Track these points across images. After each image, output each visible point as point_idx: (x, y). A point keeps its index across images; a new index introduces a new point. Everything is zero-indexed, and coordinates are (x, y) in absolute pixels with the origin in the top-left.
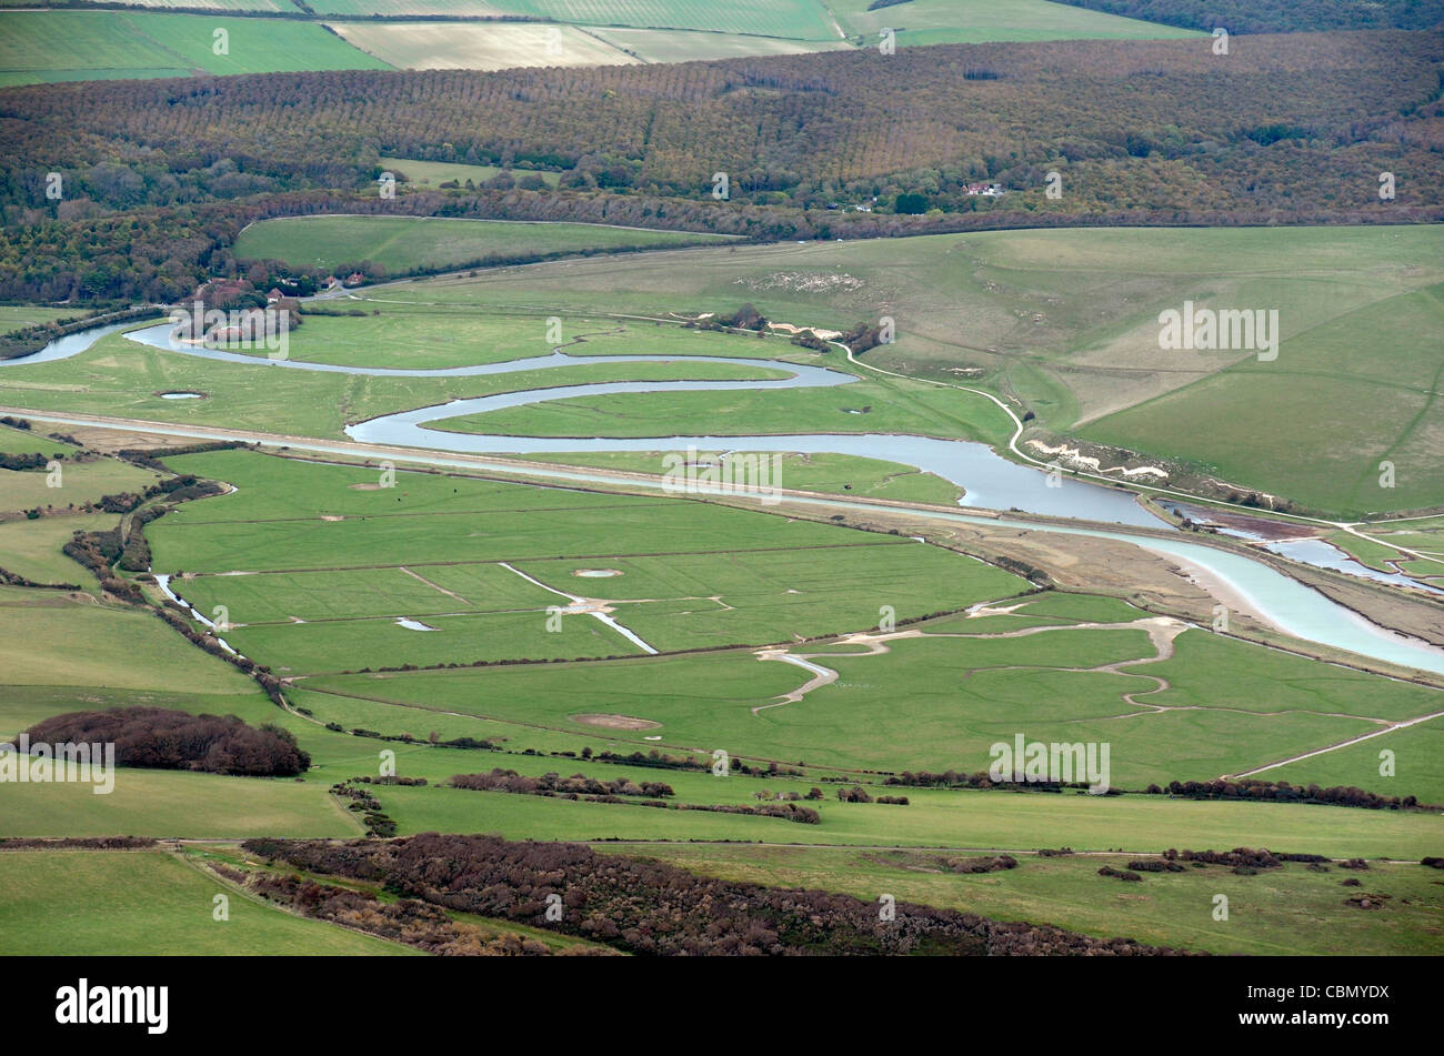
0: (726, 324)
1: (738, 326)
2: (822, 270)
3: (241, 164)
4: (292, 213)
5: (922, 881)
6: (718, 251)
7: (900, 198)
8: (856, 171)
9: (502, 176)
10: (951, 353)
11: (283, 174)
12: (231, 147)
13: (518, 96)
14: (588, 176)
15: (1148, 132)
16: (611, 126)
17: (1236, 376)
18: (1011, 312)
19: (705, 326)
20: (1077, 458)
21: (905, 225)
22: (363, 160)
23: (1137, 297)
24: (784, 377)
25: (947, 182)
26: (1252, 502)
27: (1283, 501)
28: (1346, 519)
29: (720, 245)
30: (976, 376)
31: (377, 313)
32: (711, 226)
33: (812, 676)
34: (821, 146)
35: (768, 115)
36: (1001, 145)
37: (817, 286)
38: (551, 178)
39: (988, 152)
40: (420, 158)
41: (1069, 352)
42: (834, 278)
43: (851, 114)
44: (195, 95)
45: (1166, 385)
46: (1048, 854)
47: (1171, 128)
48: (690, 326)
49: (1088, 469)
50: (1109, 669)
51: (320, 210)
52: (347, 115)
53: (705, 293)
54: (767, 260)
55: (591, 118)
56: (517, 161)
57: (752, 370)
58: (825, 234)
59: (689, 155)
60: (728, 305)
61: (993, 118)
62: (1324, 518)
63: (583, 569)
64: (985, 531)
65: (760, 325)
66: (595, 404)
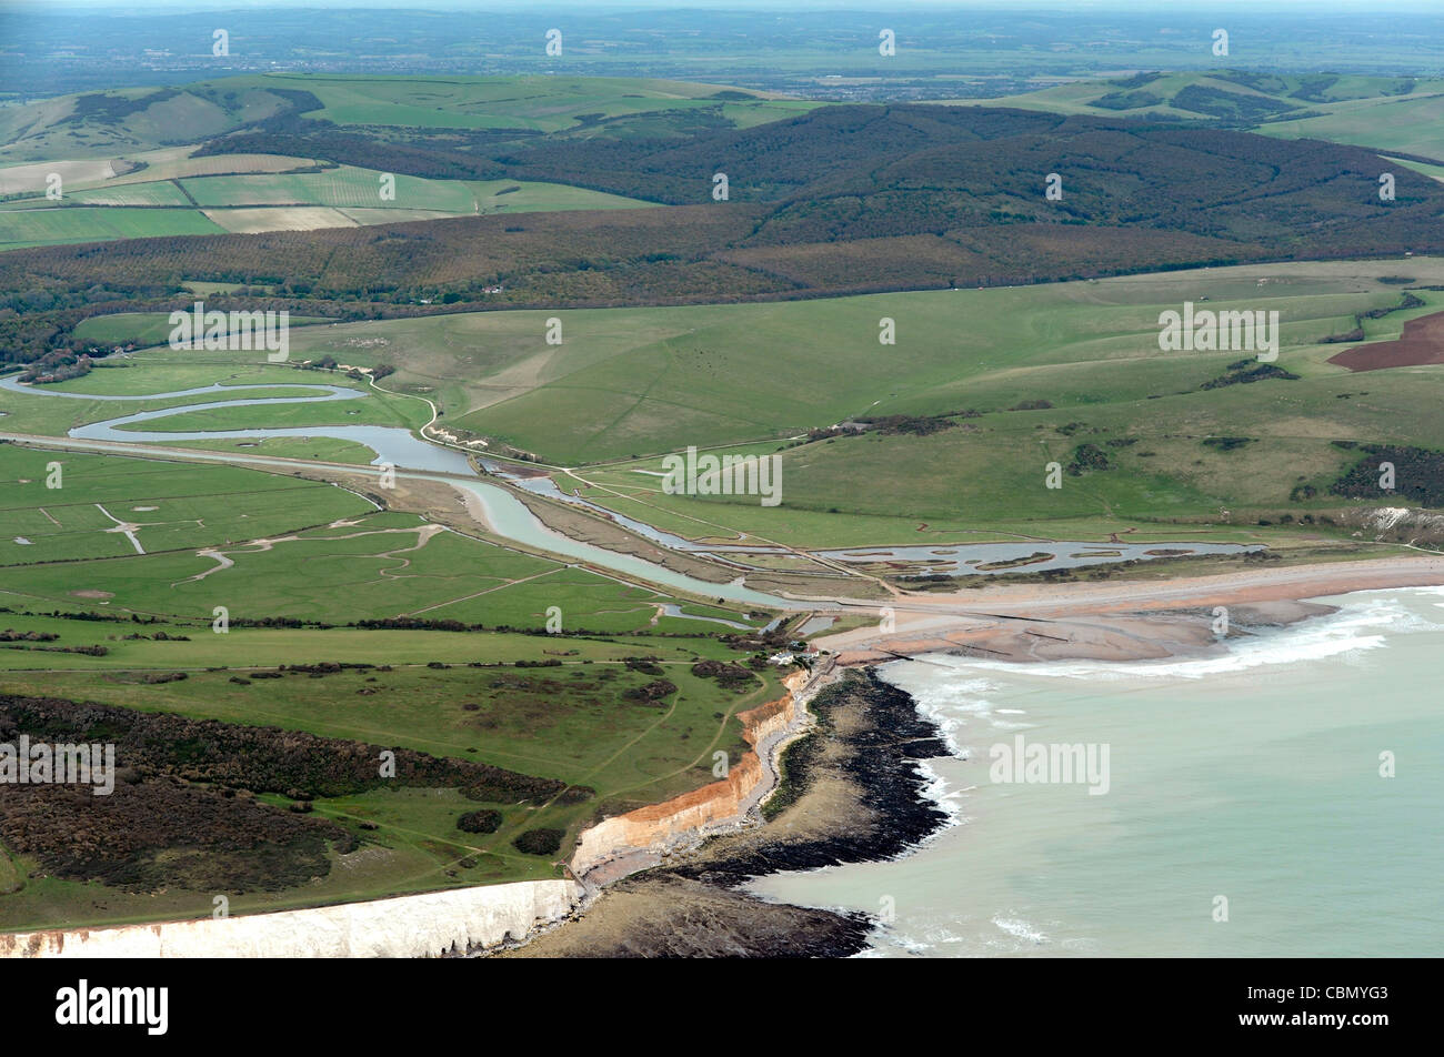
0: (316, 366)
1: (322, 366)
2: (370, 336)
3: (107, 287)
4: (107, 313)
5: (121, 689)
6: (323, 327)
7: (446, 295)
8: (429, 281)
9: (243, 289)
10: (419, 380)
11: (128, 292)
12: (103, 278)
13: (264, 246)
14: (287, 288)
15: (591, 258)
16: (308, 261)
17: (547, 389)
18: (456, 358)
19: (305, 368)
20: (447, 436)
21: (422, 311)
22: (171, 283)
23: (523, 347)
24: (329, 393)
25: (474, 286)
26: (525, 458)
27: (539, 457)
28: (569, 466)
29: (325, 323)
30: (430, 391)
31: (135, 365)
32: (323, 314)
33: (220, 563)
34: (416, 268)
35: (394, 253)
36: (507, 265)
37: (367, 345)
38: (269, 289)
39: (500, 270)
40: (203, 280)
41: (481, 377)
42: (376, 340)
43: (437, 251)
44: (93, 251)
45: (513, 394)
46: (211, 670)
47: (605, 255)
48: (298, 367)
49: (451, 442)
50: (384, 556)
51: (123, 311)
52: (168, 259)
53: (310, 350)
54: (346, 332)
55: (298, 257)
56: (253, 281)
57: (313, 391)
58: (379, 317)
59: (345, 275)
60: (318, 356)
61: (510, 252)
62: (558, 466)
63: (138, 506)
64: (371, 478)
65: (334, 366)
66: (213, 413)
